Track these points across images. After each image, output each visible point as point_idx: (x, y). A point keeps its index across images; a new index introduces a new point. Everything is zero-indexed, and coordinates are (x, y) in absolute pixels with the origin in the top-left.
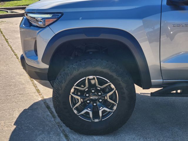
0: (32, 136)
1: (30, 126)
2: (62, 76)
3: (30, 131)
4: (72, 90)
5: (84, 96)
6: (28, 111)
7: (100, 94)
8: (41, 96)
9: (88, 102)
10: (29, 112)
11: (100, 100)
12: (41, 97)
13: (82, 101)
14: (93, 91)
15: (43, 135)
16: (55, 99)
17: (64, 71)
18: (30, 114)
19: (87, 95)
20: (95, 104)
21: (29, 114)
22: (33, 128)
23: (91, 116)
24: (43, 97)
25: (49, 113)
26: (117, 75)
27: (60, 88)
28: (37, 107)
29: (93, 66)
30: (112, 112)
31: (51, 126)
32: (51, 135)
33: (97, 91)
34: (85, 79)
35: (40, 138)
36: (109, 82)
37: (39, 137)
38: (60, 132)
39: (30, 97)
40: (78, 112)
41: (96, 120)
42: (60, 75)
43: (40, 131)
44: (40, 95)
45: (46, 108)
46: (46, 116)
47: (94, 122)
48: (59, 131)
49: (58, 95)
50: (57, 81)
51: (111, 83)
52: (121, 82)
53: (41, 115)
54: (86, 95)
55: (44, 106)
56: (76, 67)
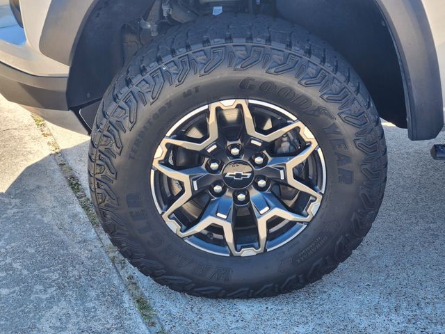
0: (23, 311)
1: (15, 265)
2: (122, 104)
3: (17, 288)
4: (160, 152)
5: (203, 171)
6: (7, 200)
7: (259, 160)
8: (49, 139)
9: (218, 188)
10: (10, 203)
11: (262, 183)
12: (49, 143)
13: (196, 189)
14: (235, 151)
15: (63, 303)
16: (99, 187)
17: (128, 85)
18: (14, 215)
19: (214, 166)
20: (241, 197)
21: (10, 212)
22: (25, 272)
23: (229, 236)
24: (55, 144)
25: (79, 209)
26: (325, 97)
27: (115, 149)
28: (37, 183)
29: (236, 65)
30: (302, 222)
31: (89, 263)
32: (91, 301)
33: (250, 151)
34: (207, 112)
35: (54, 321)
36: (294, 118)
37: (48, 314)
38: (122, 287)
39: (12, 143)
40: (184, 227)
41: (248, 252)
42: (115, 100)
43: (51, 286)
44: (45, 135)
45: (69, 189)
46: (70, 220)
47: (240, 257)
48: (116, 282)
49: (109, 173)
50: (105, 121)
51: (300, 124)
52: (338, 121)
53: (51, 216)
54: (208, 166)
55: (59, 178)
56: (173, 70)
